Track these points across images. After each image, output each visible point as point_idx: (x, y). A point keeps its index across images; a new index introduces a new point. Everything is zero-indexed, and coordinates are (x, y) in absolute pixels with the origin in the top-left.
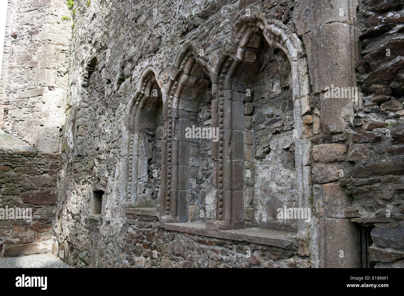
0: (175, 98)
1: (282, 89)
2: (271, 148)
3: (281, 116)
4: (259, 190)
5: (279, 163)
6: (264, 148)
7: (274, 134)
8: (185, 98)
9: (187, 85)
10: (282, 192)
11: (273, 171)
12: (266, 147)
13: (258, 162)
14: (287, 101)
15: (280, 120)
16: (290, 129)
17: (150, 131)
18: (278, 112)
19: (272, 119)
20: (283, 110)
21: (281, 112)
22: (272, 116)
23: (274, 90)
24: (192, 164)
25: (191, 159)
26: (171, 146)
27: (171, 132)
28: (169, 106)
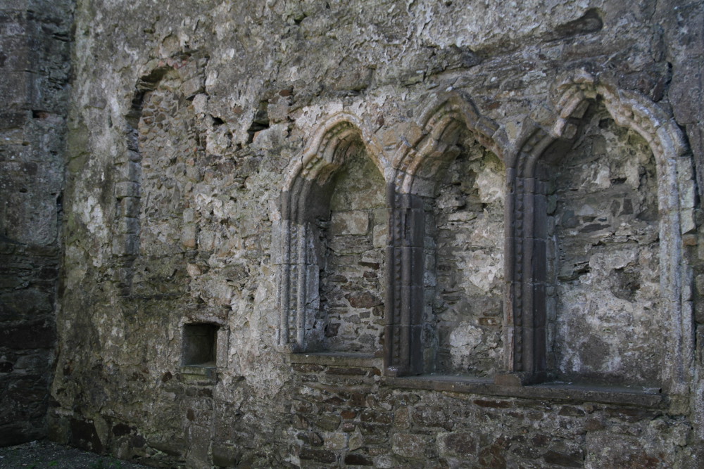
0: (407, 176)
1: (611, 181)
2: (590, 265)
3: (610, 220)
4: (565, 327)
5: (605, 289)
6: (576, 265)
7: (594, 245)
8: (422, 176)
9: (431, 156)
10: (610, 331)
11: (594, 300)
12: (579, 264)
13: (566, 286)
14: (621, 201)
15: (608, 226)
16: (626, 240)
17: (321, 220)
18: (604, 214)
19: (592, 223)
20: (614, 213)
21: (609, 215)
22: (593, 218)
23: (598, 181)
24: (427, 282)
25: (426, 275)
26: (400, 255)
27: (400, 232)
28: (397, 189)
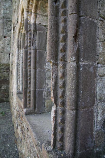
0: (32, 14)
8: (40, 13)
24: (48, 68)
25: (47, 64)
26: (30, 53)
27: (30, 42)
28: (28, 21)
